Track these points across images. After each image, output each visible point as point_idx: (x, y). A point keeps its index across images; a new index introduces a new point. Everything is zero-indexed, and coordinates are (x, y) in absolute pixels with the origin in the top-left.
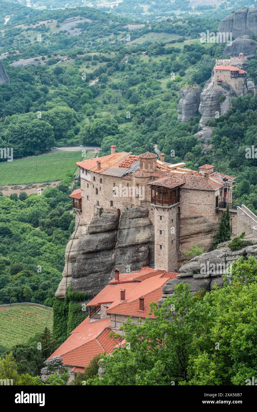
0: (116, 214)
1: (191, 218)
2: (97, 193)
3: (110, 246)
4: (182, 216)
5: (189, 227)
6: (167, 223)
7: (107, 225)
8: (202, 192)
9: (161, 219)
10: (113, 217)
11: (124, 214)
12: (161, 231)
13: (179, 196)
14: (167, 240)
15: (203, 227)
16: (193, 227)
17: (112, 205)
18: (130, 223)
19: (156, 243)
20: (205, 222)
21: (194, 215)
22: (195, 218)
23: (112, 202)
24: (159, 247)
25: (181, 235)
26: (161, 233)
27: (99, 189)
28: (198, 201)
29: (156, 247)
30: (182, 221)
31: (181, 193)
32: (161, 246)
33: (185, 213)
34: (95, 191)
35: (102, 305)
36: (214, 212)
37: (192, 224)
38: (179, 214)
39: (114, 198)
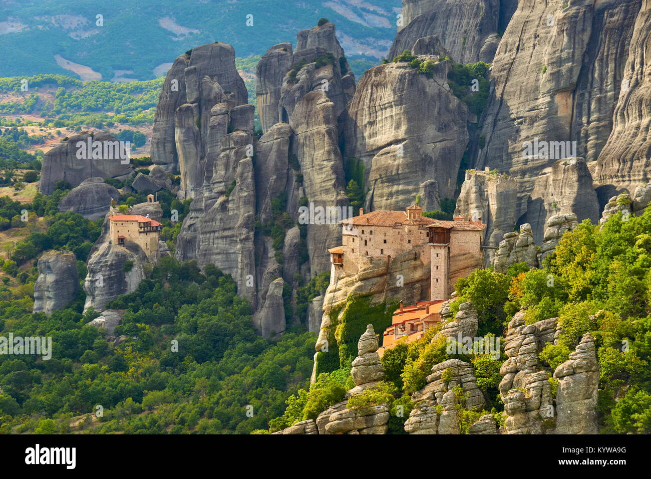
0: (386, 260)
1: (460, 255)
2: (366, 244)
3: (381, 289)
4: (451, 255)
5: (457, 263)
6: (443, 259)
7: (382, 269)
8: (470, 233)
9: (437, 256)
10: (385, 263)
11: (395, 259)
12: (437, 267)
13: (449, 238)
14: (443, 274)
15: (472, 262)
16: (462, 263)
17: (382, 252)
18: (402, 266)
19: (432, 277)
20: (473, 258)
21: (463, 252)
22: (464, 255)
23: (382, 250)
24: (436, 281)
25: (451, 271)
26: (437, 268)
27: (368, 240)
28: (467, 240)
29: (433, 281)
30: (452, 259)
31: (451, 235)
32: (437, 280)
33: (455, 251)
34: (364, 243)
35: (406, 323)
36: (479, 249)
37: (461, 260)
38: (449, 253)
39: (384, 246)
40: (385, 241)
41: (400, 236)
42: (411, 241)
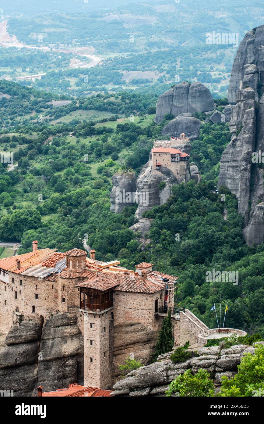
0: (38, 321)
1: (127, 325)
2: (16, 297)
3: (31, 359)
4: (116, 324)
5: (124, 336)
6: (98, 331)
7: (28, 334)
8: (140, 295)
9: (91, 327)
10: (36, 325)
11: (48, 321)
12: (91, 341)
13: (112, 300)
14: (98, 352)
15: (140, 335)
16: (129, 336)
17: (34, 311)
18: (55, 331)
19: (85, 355)
20: (143, 330)
21: (130, 322)
22: (132, 325)
23: (34, 308)
24: (89, 361)
25: (115, 346)
26: (91, 344)
27: (18, 293)
28: (135, 305)
29: (86, 360)
30: (117, 329)
31: (115, 296)
32: (91, 359)
33: (120, 319)
34: (14, 295)
36: (153, 318)
37: (127, 333)
38: (112, 321)
39: (36, 303)
40: (37, 296)
41: (54, 291)
42: (66, 300)
